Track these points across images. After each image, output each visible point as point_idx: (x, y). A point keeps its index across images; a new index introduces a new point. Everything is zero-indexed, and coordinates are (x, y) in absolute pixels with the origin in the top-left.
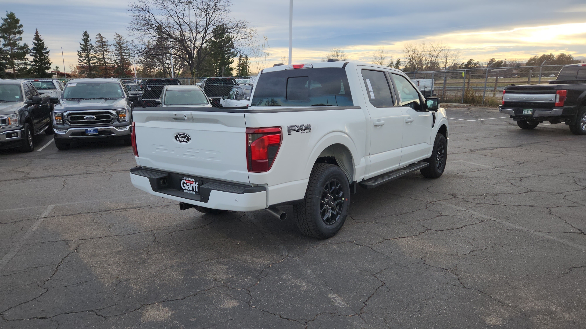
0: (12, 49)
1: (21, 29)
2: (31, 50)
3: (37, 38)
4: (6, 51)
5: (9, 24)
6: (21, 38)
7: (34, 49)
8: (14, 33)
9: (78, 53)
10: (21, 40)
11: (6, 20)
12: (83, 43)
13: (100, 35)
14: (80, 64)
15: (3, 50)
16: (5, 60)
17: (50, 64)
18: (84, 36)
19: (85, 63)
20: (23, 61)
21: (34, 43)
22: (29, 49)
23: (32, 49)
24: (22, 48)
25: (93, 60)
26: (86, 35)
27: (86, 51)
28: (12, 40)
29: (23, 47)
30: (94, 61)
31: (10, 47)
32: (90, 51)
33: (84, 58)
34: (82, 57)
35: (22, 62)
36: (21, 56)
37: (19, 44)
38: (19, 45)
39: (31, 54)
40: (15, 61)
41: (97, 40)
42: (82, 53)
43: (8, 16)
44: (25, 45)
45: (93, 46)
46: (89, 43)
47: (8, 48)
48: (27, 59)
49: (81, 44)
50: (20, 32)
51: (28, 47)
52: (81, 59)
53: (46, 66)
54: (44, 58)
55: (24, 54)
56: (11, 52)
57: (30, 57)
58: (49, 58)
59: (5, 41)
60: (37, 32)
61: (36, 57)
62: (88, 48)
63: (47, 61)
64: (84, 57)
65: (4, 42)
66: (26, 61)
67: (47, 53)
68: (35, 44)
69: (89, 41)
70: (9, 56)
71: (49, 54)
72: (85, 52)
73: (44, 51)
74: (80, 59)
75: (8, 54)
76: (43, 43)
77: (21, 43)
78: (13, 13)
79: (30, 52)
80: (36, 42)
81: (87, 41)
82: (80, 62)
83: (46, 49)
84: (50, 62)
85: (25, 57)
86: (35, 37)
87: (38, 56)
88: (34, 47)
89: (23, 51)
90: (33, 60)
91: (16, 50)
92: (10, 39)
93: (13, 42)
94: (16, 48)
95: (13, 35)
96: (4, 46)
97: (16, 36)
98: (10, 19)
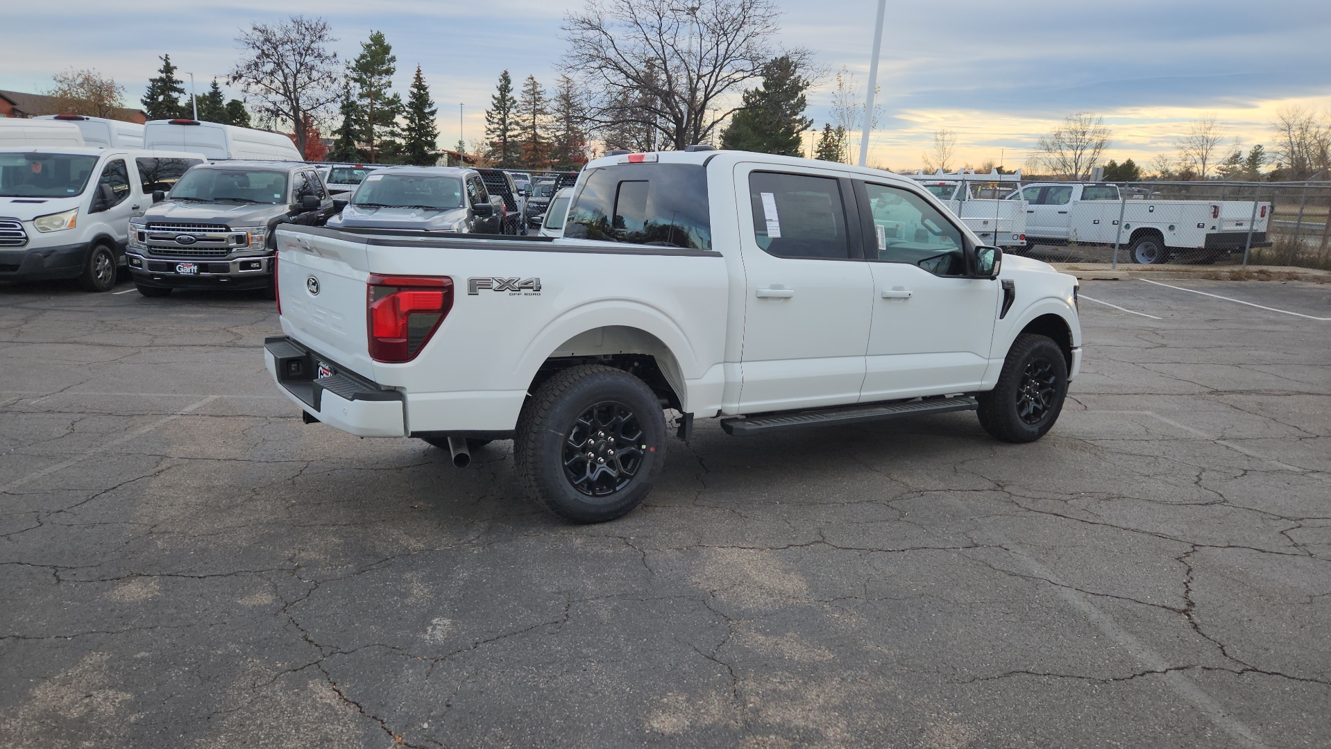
0: (372, 104)
1: (392, 65)
2: (404, 108)
3: (419, 85)
4: (362, 106)
5: (374, 55)
6: (390, 82)
7: (411, 105)
8: (380, 74)
9: (487, 115)
10: (390, 86)
11: (369, 46)
12: (498, 94)
13: (532, 78)
14: (488, 136)
15: (358, 105)
16: (360, 125)
17: (436, 136)
18: (501, 82)
19: (499, 136)
20: (389, 127)
21: (411, 92)
22: (402, 106)
23: (407, 106)
24: (391, 102)
25: (511, 130)
26: (506, 78)
27: (502, 112)
28: (376, 87)
29: (392, 99)
30: (515, 133)
31: (369, 100)
32: (508, 112)
33: (496, 126)
34: (493, 123)
35: (388, 129)
36: (387, 118)
37: (385, 94)
38: (386, 96)
39: (405, 114)
40: (376, 128)
41: (525, 89)
42: (494, 116)
43: (372, 39)
44: (395, 96)
45: (515, 102)
46: (509, 95)
47: (366, 101)
48: (396, 123)
49: (494, 97)
50: (389, 72)
51: (400, 100)
52: (492, 127)
53: (429, 139)
54: (427, 123)
55: (393, 113)
56: (371, 109)
57: (401, 121)
58: (435, 123)
59: (362, 88)
60: (419, 71)
61: (412, 121)
62: (505, 104)
63: (431, 129)
64: (497, 123)
65: (361, 91)
66: (394, 127)
67: (433, 113)
68: (414, 95)
69: (509, 92)
70: (366, 118)
71: (435, 115)
72: (500, 113)
73: (427, 110)
74: (488, 126)
75: (366, 112)
76: (427, 93)
77: (389, 93)
78: (382, 33)
79: (403, 112)
81: (505, 91)
82: (488, 134)
83: (430, 105)
84: (436, 132)
85: (394, 121)
86: (415, 80)
87: (417, 118)
88: (411, 100)
89: (391, 108)
90: (406, 127)
91: (379, 107)
92: (371, 85)
93: (376, 89)
94: (380, 101)
95: (379, 77)
96: (360, 98)
97: (382, 79)
98: (374, 45)
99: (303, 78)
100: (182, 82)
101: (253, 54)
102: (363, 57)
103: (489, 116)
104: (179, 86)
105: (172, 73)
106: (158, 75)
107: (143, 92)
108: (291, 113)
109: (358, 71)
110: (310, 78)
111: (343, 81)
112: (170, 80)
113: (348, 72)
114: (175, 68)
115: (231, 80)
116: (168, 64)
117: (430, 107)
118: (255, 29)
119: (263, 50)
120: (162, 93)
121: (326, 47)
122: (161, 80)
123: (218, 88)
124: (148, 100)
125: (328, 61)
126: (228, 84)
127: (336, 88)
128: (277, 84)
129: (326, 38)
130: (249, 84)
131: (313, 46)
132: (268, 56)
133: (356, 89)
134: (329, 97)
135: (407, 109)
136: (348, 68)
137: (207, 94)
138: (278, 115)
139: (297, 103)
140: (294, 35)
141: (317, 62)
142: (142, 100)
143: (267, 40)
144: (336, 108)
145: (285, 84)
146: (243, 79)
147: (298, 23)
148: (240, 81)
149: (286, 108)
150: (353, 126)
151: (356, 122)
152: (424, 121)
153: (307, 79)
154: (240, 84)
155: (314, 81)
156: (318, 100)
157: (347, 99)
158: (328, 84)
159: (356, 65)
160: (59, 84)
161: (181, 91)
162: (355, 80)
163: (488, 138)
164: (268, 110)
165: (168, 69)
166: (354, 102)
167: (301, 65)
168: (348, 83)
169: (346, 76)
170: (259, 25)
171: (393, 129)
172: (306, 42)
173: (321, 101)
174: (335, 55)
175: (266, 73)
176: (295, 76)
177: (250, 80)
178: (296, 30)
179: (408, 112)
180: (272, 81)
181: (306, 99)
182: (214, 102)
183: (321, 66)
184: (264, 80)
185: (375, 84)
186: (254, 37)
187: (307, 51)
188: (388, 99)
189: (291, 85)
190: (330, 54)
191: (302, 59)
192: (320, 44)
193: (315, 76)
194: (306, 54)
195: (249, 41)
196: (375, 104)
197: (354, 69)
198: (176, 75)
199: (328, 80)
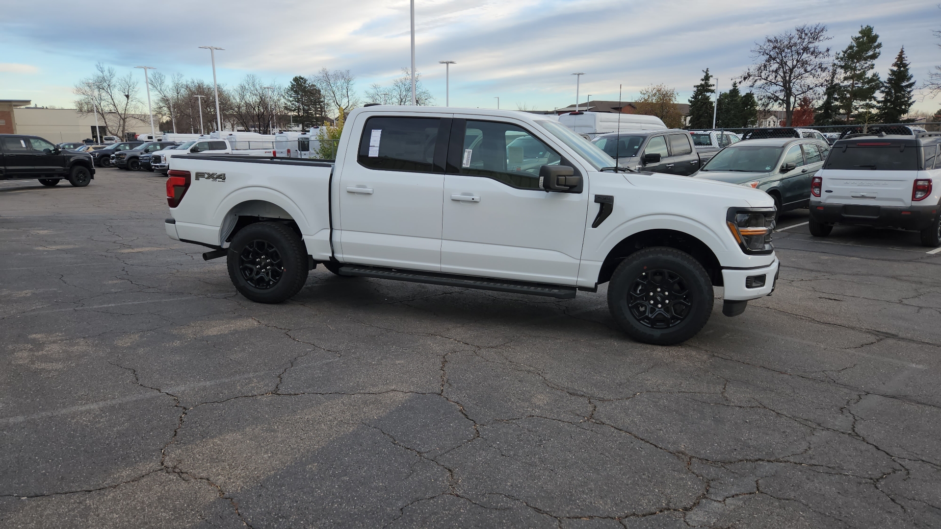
0: (853, 84)
1: (877, 50)
2: (883, 84)
3: (901, 62)
4: (844, 87)
5: (860, 44)
6: (873, 65)
7: (890, 80)
8: (866, 59)
10: (872, 68)
11: (857, 39)
15: (841, 87)
16: (841, 102)
17: (910, 105)
20: (866, 101)
21: (891, 70)
22: (881, 82)
23: (885, 82)
24: (871, 81)
28: (859, 70)
29: (871, 78)
31: (851, 81)
35: (864, 102)
36: (865, 94)
37: (866, 75)
39: (883, 89)
43: (860, 33)
44: (874, 75)
47: (849, 82)
48: (874, 98)
50: (874, 57)
51: (879, 78)
53: (903, 107)
54: (904, 95)
55: (872, 90)
56: (852, 89)
57: (879, 95)
58: (912, 93)
59: (846, 73)
60: (902, 52)
61: (888, 94)
63: (906, 99)
65: (844, 75)
66: (870, 101)
67: (911, 85)
68: (893, 72)
70: (848, 95)
71: (913, 87)
73: (905, 84)
75: (848, 91)
76: (908, 69)
77: (869, 74)
78: (872, 26)
79: (881, 87)
80: (895, 69)
83: (910, 78)
84: (911, 101)
85: (872, 95)
86: (896, 60)
87: (893, 91)
88: (890, 77)
89: (871, 85)
90: (883, 99)
91: (860, 85)
92: (855, 69)
93: (859, 72)
94: (862, 81)
95: (864, 62)
96: (844, 80)
97: (866, 63)
98: (863, 37)
99: (797, 71)
100: (714, 85)
101: (763, 59)
102: (851, 47)
104: (712, 88)
105: (709, 80)
106: (699, 82)
108: (785, 98)
109: (845, 60)
110: (806, 71)
111: (831, 68)
112: (707, 85)
113: (836, 62)
114: (712, 76)
115: (742, 79)
116: (707, 74)
117: (908, 81)
118: (768, 41)
119: (770, 55)
120: (700, 94)
121: (821, 45)
122: (701, 85)
123: (736, 86)
124: (693, 100)
125: (821, 55)
126: (740, 83)
127: (826, 76)
128: (779, 78)
129: (821, 38)
130: (756, 81)
131: (810, 46)
132: (774, 59)
133: (841, 74)
134: (817, 82)
135: (885, 84)
136: (837, 58)
137: (728, 92)
138: (776, 101)
139: (790, 91)
140: (795, 40)
141: (812, 57)
142: (689, 100)
143: (775, 48)
144: (822, 90)
145: (784, 78)
146: (751, 78)
147: (801, 31)
148: (750, 80)
149: (781, 96)
150: (833, 103)
151: (836, 99)
152: (901, 93)
153: (802, 71)
154: (749, 82)
155: (808, 72)
156: (809, 86)
157: (832, 82)
158: (819, 72)
159: (844, 55)
160: (642, 96)
161: (713, 91)
162: (842, 67)
164: (769, 98)
165: (707, 78)
166: (837, 84)
167: (798, 61)
168: (835, 71)
169: (834, 65)
170: (772, 38)
171: (870, 103)
172: (804, 44)
173: (811, 87)
174: (828, 50)
175: (773, 71)
176: (791, 70)
177: (757, 78)
178: (797, 36)
179: (886, 87)
180: (776, 77)
181: (798, 87)
182: (732, 96)
183: (814, 61)
184: (771, 76)
185: (859, 68)
186: (765, 47)
187: (804, 51)
188: (868, 78)
189: (787, 78)
190: (823, 50)
191: (800, 57)
192: (816, 44)
193: (809, 69)
194: (803, 53)
195: (760, 50)
196: (857, 84)
197: (842, 59)
198: (711, 81)
199: (819, 70)
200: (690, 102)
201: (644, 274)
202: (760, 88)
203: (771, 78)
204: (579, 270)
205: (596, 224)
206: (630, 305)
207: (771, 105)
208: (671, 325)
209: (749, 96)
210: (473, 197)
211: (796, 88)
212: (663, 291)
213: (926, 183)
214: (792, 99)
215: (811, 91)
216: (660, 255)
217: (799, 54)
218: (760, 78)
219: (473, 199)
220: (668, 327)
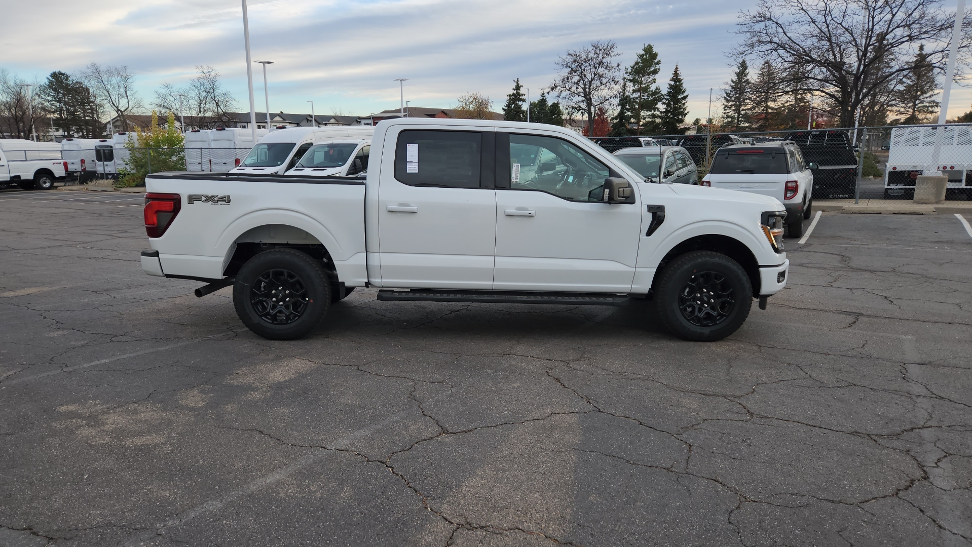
0: (640, 96)
1: (658, 66)
2: (664, 96)
3: (676, 78)
4: (634, 99)
5: (644, 61)
6: (655, 79)
7: (668, 93)
8: (649, 74)
9: (725, 96)
10: (655, 82)
11: (642, 56)
12: (735, 78)
13: (768, 63)
14: (725, 111)
15: (631, 99)
16: (632, 112)
17: (685, 115)
18: (739, 69)
19: (734, 110)
20: (651, 111)
21: (670, 85)
22: (662, 95)
23: (665, 95)
24: (654, 93)
25: (744, 105)
26: (743, 66)
27: (738, 92)
28: (645, 84)
29: (655, 91)
31: (639, 94)
32: (743, 91)
33: (732, 103)
34: (731, 101)
35: (649, 113)
36: (650, 106)
37: (650, 88)
39: (664, 101)
40: (643, 113)
41: (761, 72)
42: (732, 95)
43: (644, 51)
44: (657, 89)
45: (750, 83)
46: (746, 78)
47: (637, 95)
48: (657, 109)
50: (655, 72)
51: (661, 91)
52: (729, 104)
53: (680, 117)
54: (680, 106)
55: (655, 101)
56: (640, 100)
57: (661, 106)
58: (686, 105)
59: (634, 86)
60: (677, 68)
61: (668, 105)
62: (742, 85)
63: (682, 110)
64: (733, 101)
65: (633, 88)
66: (655, 111)
67: (685, 98)
68: (671, 87)
69: (745, 76)
70: (637, 106)
71: (687, 100)
72: (736, 93)
73: (680, 96)
74: (726, 104)
75: (637, 103)
76: (682, 84)
77: (653, 88)
78: (652, 45)
79: (663, 99)
80: (672, 83)
81: (742, 76)
83: (684, 92)
84: (686, 112)
85: (656, 107)
86: (673, 75)
87: (672, 103)
88: (669, 91)
89: (654, 98)
90: (664, 110)
91: (646, 97)
92: (641, 83)
93: (644, 86)
94: (647, 94)
95: (647, 76)
96: (633, 93)
97: (649, 78)
98: (646, 54)
99: (596, 83)
100: (524, 95)
101: (565, 72)
102: (637, 63)
103: (727, 96)
104: (523, 97)
105: (519, 90)
106: (511, 92)
107: (503, 104)
108: (587, 108)
109: (633, 74)
110: (601, 83)
111: (622, 82)
112: (518, 94)
113: (626, 76)
114: (522, 86)
115: (550, 89)
116: (518, 84)
117: (683, 94)
118: (569, 55)
119: (572, 68)
120: (513, 103)
121: (612, 60)
122: (514, 94)
123: (544, 96)
124: (506, 108)
125: (613, 70)
126: (548, 93)
127: (618, 88)
128: (580, 89)
129: (613, 54)
130: (561, 92)
131: (604, 60)
132: (575, 72)
133: (630, 87)
134: (612, 94)
135: (666, 97)
136: (627, 73)
137: (537, 102)
138: (579, 111)
139: (591, 101)
140: (591, 55)
141: (606, 71)
142: (503, 109)
143: (575, 61)
144: (616, 101)
145: (584, 89)
146: (558, 88)
147: (596, 47)
148: (556, 90)
149: (584, 106)
150: (626, 113)
151: (628, 110)
152: (678, 105)
153: (599, 84)
154: (556, 93)
155: (604, 84)
156: (605, 97)
157: (624, 94)
158: (613, 85)
159: (632, 70)
160: (460, 103)
161: (524, 101)
162: (631, 81)
163: (725, 113)
164: (573, 108)
165: (518, 87)
166: (628, 96)
167: (595, 74)
168: (625, 84)
169: (625, 79)
170: (572, 52)
171: (655, 113)
172: (599, 59)
173: (607, 98)
174: (619, 65)
175: (574, 83)
176: (590, 83)
177: (562, 89)
178: (593, 52)
179: (666, 99)
180: (577, 88)
181: (596, 98)
182: (541, 105)
183: (608, 74)
184: (573, 88)
185: (644, 82)
186: (567, 60)
187: (599, 65)
188: (652, 91)
189: (587, 90)
190: (615, 65)
191: (596, 70)
192: (609, 59)
193: (604, 81)
194: (599, 67)
195: (563, 63)
196: (643, 96)
197: (630, 73)
198: (522, 91)
199: (612, 83)
200: (504, 110)
201: (693, 277)
202: (565, 98)
203: (573, 89)
204: (634, 277)
205: (649, 233)
206: (681, 307)
207: (575, 114)
208: (717, 322)
209: (556, 106)
210: (530, 212)
211: (595, 100)
212: (708, 292)
213: (794, 184)
214: (593, 109)
215: (607, 102)
216: (708, 259)
217: (595, 68)
218: (565, 89)
219: (530, 214)
220: (716, 324)
